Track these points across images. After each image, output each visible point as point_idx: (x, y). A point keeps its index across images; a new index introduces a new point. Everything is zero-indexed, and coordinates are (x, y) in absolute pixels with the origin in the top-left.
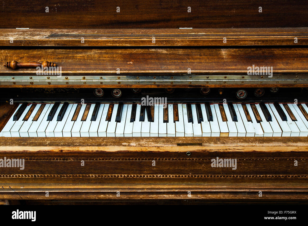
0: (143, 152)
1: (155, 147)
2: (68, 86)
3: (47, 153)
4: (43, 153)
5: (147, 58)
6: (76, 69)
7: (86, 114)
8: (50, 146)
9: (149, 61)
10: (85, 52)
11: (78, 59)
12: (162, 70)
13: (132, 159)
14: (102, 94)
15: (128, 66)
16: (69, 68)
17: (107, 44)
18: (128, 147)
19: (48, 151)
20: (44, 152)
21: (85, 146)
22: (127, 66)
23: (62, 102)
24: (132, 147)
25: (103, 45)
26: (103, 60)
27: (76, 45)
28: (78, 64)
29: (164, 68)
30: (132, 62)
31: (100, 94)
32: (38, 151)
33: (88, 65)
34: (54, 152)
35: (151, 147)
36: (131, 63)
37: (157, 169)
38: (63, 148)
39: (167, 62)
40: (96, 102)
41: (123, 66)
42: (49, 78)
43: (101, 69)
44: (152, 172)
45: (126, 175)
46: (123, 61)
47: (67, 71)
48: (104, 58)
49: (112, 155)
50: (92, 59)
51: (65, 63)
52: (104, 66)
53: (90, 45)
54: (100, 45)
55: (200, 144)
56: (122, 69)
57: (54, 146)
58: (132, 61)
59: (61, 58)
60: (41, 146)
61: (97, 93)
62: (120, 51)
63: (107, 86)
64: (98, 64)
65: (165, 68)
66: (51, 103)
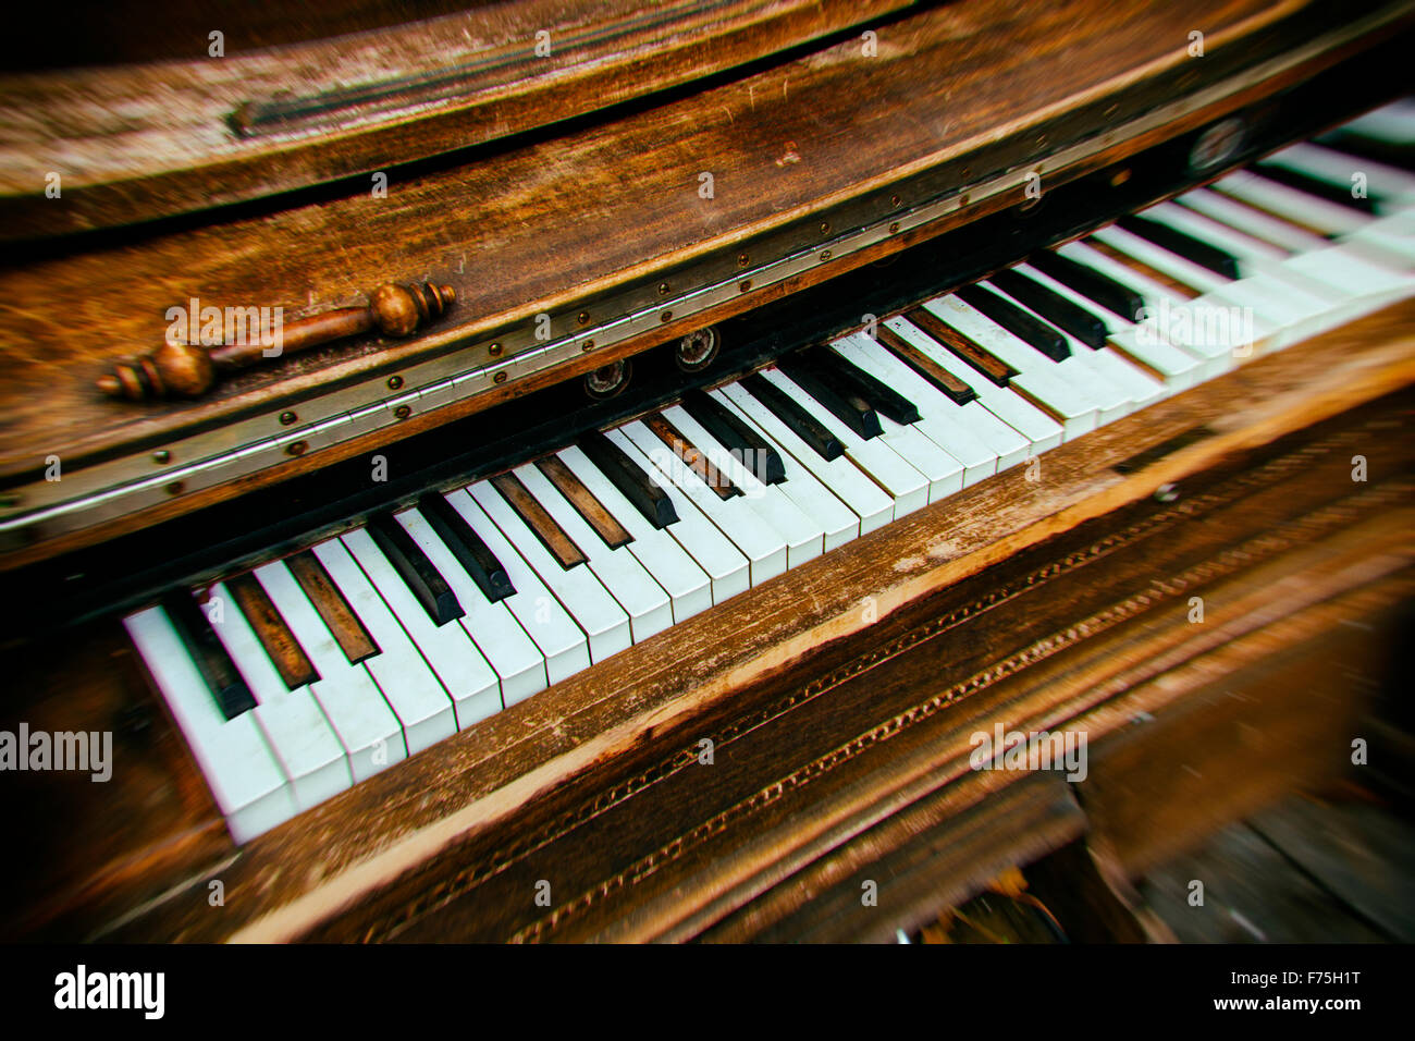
0: (995, 565)
1: (1041, 520)
2: (507, 394)
3: (577, 781)
4: (554, 798)
5: (842, 108)
6: (557, 279)
7: (591, 509)
8: (593, 736)
9: (864, 120)
10: (526, 174)
11: (527, 220)
12: (945, 145)
13: (947, 622)
14: (620, 379)
15: (790, 180)
16: (518, 289)
17: (606, 92)
18: (936, 572)
19: (583, 771)
20: (561, 784)
21: (744, 657)
22: (785, 180)
23: (406, 500)
24: (950, 566)
25: (587, 106)
26: (656, 188)
27: (445, 148)
28: (551, 252)
29: (947, 134)
30: (794, 151)
31: (612, 384)
32: (528, 803)
33: (599, 236)
34: (611, 759)
35: (1025, 528)
36: (791, 157)
37: (1034, 622)
38: (657, 714)
39: (942, 97)
40: (576, 431)
41: (767, 190)
42: (400, 382)
43: (679, 240)
44: (1013, 645)
45: (911, 714)
46: (748, 162)
47: (515, 305)
48: (647, 175)
49: (868, 639)
50: (596, 203)
51: (476, 266)
52: (679, 220)
53: (521, 127)
54: (570, 110)
55: (1200, 433)
56: (773, 205)
57: (610, 726)
58: (787, 145)
59: (427, 245)
60: (543, 763)
61: (597, 381)
62: (684, 116)
63: (694, 320)
64: (645, 216)
65: (951, 130)
66: (344, 528)
